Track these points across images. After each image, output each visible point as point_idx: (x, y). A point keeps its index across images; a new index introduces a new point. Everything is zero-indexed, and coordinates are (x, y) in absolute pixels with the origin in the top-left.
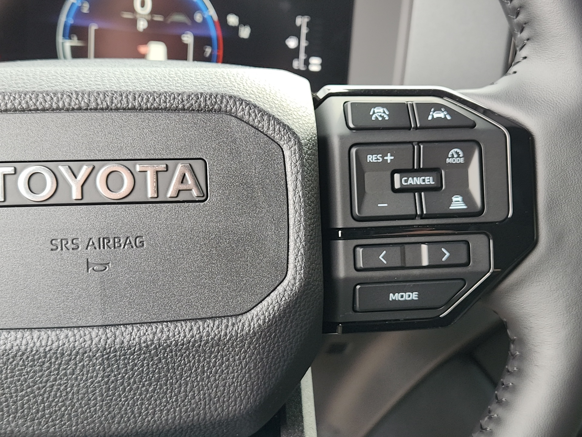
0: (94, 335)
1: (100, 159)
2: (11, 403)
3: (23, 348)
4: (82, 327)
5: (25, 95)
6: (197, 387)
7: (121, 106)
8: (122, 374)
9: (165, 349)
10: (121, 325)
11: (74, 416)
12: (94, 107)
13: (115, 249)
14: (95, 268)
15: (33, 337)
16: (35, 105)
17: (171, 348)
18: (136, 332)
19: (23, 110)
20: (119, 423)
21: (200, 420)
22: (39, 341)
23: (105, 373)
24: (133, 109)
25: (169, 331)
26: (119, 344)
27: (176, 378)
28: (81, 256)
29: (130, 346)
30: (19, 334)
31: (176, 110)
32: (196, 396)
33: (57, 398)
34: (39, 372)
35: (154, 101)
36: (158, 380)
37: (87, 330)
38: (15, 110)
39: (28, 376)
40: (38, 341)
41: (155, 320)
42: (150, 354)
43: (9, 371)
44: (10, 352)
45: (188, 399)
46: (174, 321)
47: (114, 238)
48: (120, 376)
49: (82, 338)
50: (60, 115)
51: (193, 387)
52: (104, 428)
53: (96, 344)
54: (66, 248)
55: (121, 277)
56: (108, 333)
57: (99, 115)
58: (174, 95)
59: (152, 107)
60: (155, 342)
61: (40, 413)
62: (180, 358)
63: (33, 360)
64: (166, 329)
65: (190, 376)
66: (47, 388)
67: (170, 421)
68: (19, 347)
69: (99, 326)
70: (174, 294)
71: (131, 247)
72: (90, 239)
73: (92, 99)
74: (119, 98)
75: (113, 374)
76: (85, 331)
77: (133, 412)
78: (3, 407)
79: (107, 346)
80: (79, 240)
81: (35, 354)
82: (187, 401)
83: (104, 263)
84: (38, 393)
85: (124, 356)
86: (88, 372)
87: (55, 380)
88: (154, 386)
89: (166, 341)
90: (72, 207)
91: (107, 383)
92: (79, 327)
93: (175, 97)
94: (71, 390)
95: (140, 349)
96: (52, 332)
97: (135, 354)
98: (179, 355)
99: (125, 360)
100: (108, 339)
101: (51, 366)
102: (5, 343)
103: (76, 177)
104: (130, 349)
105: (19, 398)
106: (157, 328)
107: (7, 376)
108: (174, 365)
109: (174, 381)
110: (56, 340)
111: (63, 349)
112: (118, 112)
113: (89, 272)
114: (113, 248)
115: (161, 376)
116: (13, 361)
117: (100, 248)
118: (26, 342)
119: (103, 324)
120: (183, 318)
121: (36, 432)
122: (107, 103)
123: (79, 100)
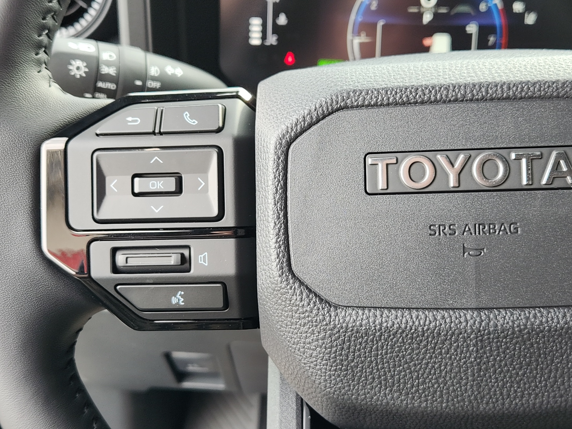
0: (469, 317)
1: (476, 148)
2: (389, 377)
3: (403, 326)
4: (457, 309)
5: (406, 89)
6: (567, 374)
7: (496, 96)
8: (494, 356)
9: (538, 334)
10: (493, 308)
11: (446, 394)
12: (470, 98)
13: (491, 235)
14: (471, 253)
15: (412, 316)
16: (415, 98)
17: (543, 333)
18: (510, 316)
19: (403, 104)
20: (487, 403)
21: (567, 407)
22: (418, 320)
23: (478, 354)
24: (508, 98)
25: (542, 316)
26: (492, 327)
27: (547, 364)
28: (458, 241)
29: (503, 330)
30: (399, 313)
31: (551, 97)
32: (566, 382)
33: (431, 374)
34: (416, 349)
35: (529, 90)
36: (528, 364)
37: (462, 313)
38: (396, 104)
39: (406, 353)
40: (416, 320)
41: (528, 305)
42: (523, 338)
43: (389, 347)
44: (391, 329)
45: (557, 384)
46: (546, 307)
47: (490, 224)
48: (492, 357)
49: (458, 320)
50: (438, 107)
51: (563, 373)
52: (473, 407)
53: (471, 326)
54: (443, 234)
55: (495, 262)
56: (482, 315)
57: (474, 105)
58: (549, 83)
59: (527, 96)
60: (528, 327)
61: (414, 389)
62: (552, 343)
63: (412, 338)
64: (538, 315)
65: (561, 362)
66: (423, 365)
67: (537, 405)
68: (399, 326)
69: (473, 309)
70: (547, 281)
71: (505, 233)
72: (467, 225)
73: (468, 90)
74: (494, 89)
75: (485, 356)
76: (460, 313)
77: (501, 394)
78: (381, 380)
79: (481, 328)
80: (456, 225)
81: (414, 332)
82: (556, 387)
83: (479, 248)
84: (413, 369)
85: (497, 339)
86: (462, 352)
87: (431, 358)
88: (524, 369)
89: (539, 326)
90: (449, 195)
91: (479, 364)
92: (454, 309)
93: (549, 85)
94: (445, 369)
95: (513, 333)
96: (429, 312)
97: (508, 337)
98: (551, 341)
99: (497, 343)
100: (482, 321)
101: (428, 344)
102: (387, 321)
103: (453, 165)
104: (503, 332)
105: (396, 373)
106: (530, 313)
107: (387, 351)
108: (546, 350)
109: (544, 366)
110: (433, 320)
111: (439, 330)
112: (493, 102)
113: (465, 257)
114: (488, 234)
115: (531, 361)
116: (394, 338)
117: (475, 234)
118: (405, 321)
119: (478, 307)
120: (556, 305)
121: (409, 406)
122: (482, 94)
123: (456, 92)
